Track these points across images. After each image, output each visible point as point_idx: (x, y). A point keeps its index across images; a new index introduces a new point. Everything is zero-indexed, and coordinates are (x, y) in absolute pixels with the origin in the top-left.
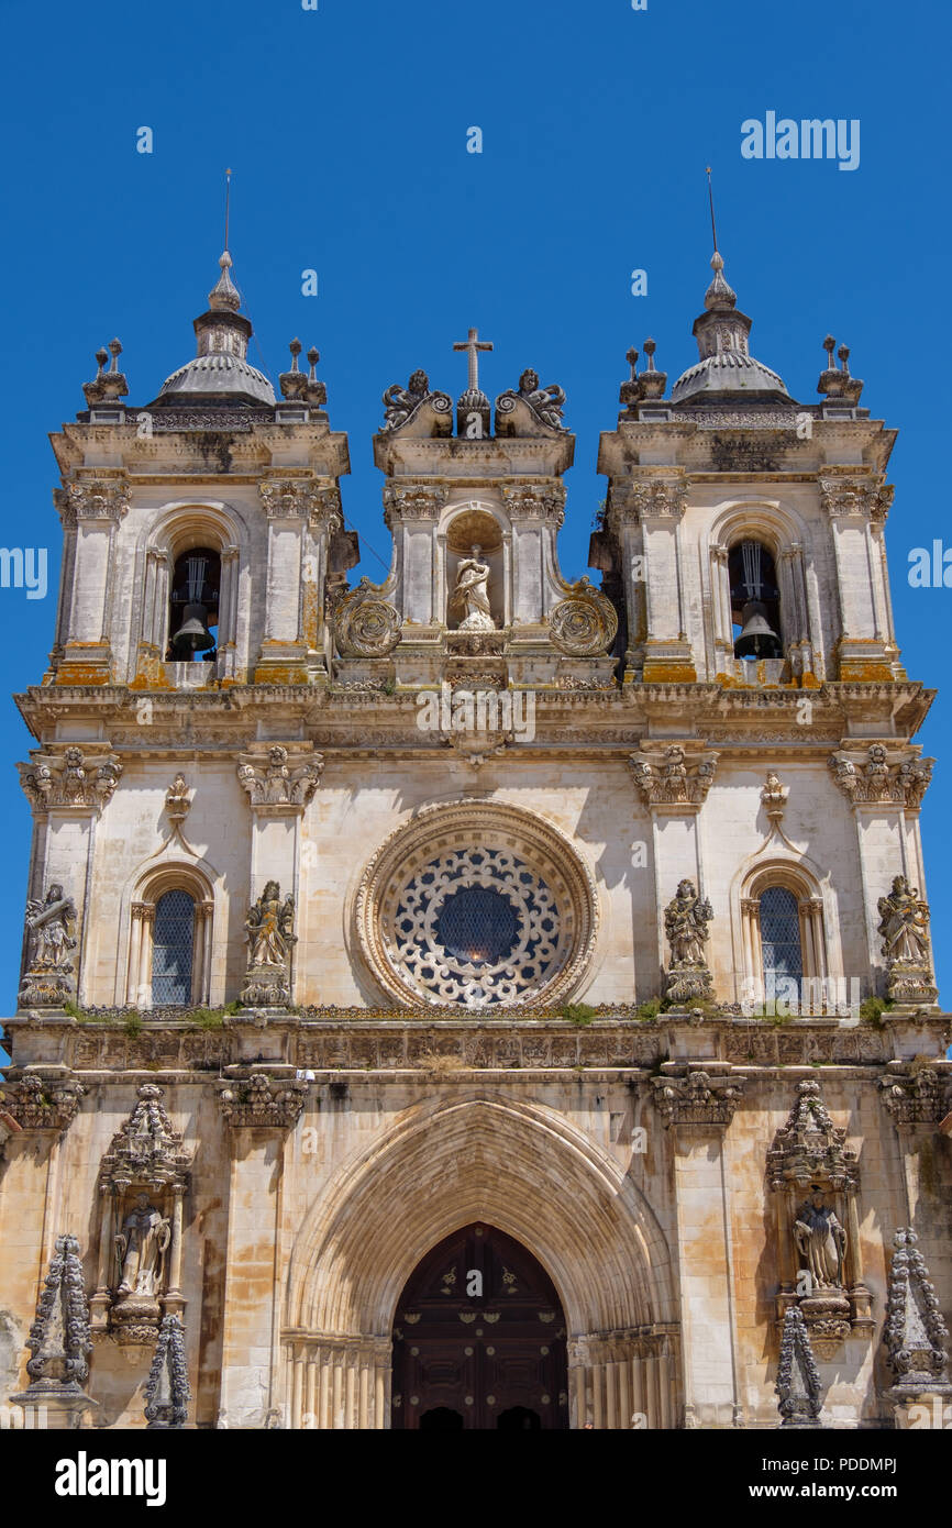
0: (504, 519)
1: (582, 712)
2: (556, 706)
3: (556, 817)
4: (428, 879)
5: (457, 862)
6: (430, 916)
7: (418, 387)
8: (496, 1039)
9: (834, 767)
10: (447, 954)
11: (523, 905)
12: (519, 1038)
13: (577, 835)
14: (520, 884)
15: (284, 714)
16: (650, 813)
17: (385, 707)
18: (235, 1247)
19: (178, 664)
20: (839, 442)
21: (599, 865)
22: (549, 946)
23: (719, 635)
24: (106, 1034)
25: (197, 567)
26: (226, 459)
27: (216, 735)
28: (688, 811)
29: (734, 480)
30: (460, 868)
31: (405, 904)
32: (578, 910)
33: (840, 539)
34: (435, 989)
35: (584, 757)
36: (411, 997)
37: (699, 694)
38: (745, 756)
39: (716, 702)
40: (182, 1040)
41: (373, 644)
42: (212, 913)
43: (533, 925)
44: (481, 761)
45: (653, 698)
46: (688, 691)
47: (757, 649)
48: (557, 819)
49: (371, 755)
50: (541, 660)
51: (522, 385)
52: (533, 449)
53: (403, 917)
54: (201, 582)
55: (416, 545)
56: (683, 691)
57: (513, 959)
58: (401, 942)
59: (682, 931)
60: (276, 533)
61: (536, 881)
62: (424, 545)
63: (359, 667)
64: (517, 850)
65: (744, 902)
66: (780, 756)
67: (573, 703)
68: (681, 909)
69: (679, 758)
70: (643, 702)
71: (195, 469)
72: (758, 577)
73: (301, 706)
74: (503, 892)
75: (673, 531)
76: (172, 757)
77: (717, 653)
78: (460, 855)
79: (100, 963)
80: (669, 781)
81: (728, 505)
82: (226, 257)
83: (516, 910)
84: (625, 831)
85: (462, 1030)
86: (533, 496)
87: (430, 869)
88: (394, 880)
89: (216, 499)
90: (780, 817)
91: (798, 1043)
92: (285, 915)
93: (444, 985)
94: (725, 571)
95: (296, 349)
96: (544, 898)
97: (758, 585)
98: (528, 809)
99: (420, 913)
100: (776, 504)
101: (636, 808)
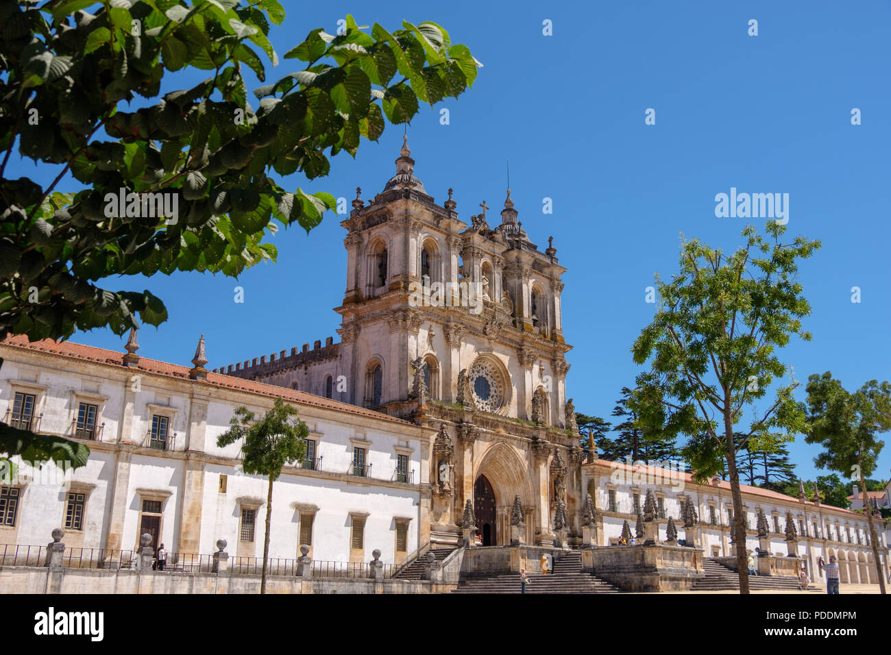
0: (493, 267)
1: (511, 333)
2: (508, 330)
3: (506, 363)
6: (474, 383)
10: (477, 395)
11: (491, 384)
13: (509, 368)
14: (490, 378)
16: (522, 366)
17: (476, 319)
18: (465, 475)
20: (557, 270)
21: (512, 377)
22: (496, 398)
23: (531, 317)
24: (434, 407)
26: (438, 223)
27: (438, 315)
28: (531, 368)
29: (537, 273)
30: (479, 370)
33: (556, 299)
35: (508, 346)
39: (536, 339)
40: (448, 413)
42: (439, 372)
43: (493, 391)
44: (493, 342)
46: (533, 334)
49: (470, 333)
55: (476, 268)
57: (489, 400)
60: (452, 254)
61: (493, 378)
66: (543, 357)
67: (511, 330)
70: (526, 335)
71: (432, 224)
74: (487, 380)
75: (526, 285)
78: (479, 366)
80: (529, 360)
81: (534, 280)
83: (489, 386)
84: (518, 371)
86: (500, 263)
89: (436, 236)
90: (542, 374)
93: (477, 404)
96: (495, 384)
98: (500, 359)
100: (542, 282)
101: (518, 364)
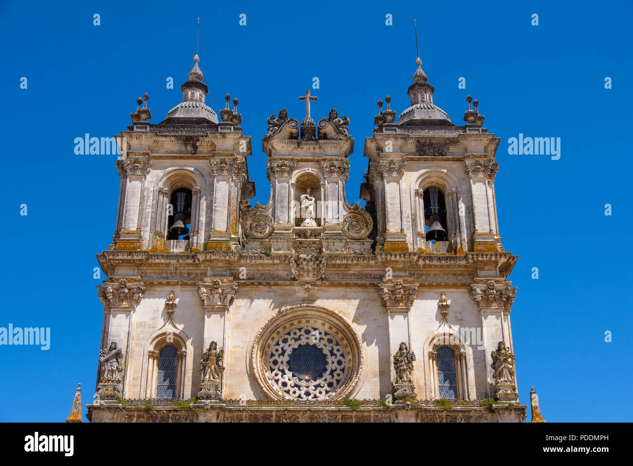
0: (321, 177)
1: (356, 265)
2: (344, 262)
3: (344, 313)
4: (285, 341)
5: (298, 333)
6: (286, 358)
7: (283, 116)
8: (316, 415)
9: (471, 291)
10: (294, 376)
11: (328, 353)
12: (326, 415)
13: (354, 321)
14: (327, 343)
15: (220, 264)
16: (387, 311)
17: (266, 261)
19: (172, 241)
20: (474, 143)
21: (363, 335)
22: (340, 372)
23: (419, 230)
24: (136, 412)
25: (181, 197)
26: (195, 148)
27: (188, 274)
28: (404, 311)
29: (426, 160)
30: (300, 336)
31: (274, 352)
32: (354, 356)
33: (474, 187)
34: (288, 392)
35: (357, 285)
36: (277, 396)
37: (410, 257)
38: (430, 286)
39: (418, 261)
40: (171, 415)
41: (261, 233)
42: (185, 356)
43: (333, 363)
44: (310, 287)
45: (389, 259)
46: (404, 255)
47: (436, 237)
48: (344, 314)
49: (260, 284)
50: (337, 241)
51: (330, 116)
52: (335, 145)
53: (273, 358)
54: (183, 203)
55: (281, 187)
56: (402, 255)
57: (324, 378)
58: (272, 370)
59: (401, 366)
60: (218, 182)
61: (335, 342)
62: (285, 187)
63: (255, 243)
64: (326, 328)
65: (430, 353)
66: (447, 286)
67: (352, 260)
68: (401, 356)
69: (400, 286)
70: (384, 260)
71: (181, 152)
72: (437, 204)
73: (228, 261)
74: (319, 347)
75: (398, 183)
76: (168, 284)
77: (418, 238)
78: (300, 330)
79: (134, 379)
80: (396, 297)
81: (423, 171)
82: (197, 57)
83: (325, 356)
84: (376, 319)
85: (300, 411)
86: (335, 166)
87: (286, 337)
88: (270, 341)
89: (190, 166)
90: (447, 313)
91: (455, 418)
92: (219, 357)
93: (292, 390)
94: (422, 201)
95: (228, 98)
96: (338, 350)
97: (437, 207)
98: (331, 309)
99: (281, 357)
100: (445, 171)
101: (380, 309)
